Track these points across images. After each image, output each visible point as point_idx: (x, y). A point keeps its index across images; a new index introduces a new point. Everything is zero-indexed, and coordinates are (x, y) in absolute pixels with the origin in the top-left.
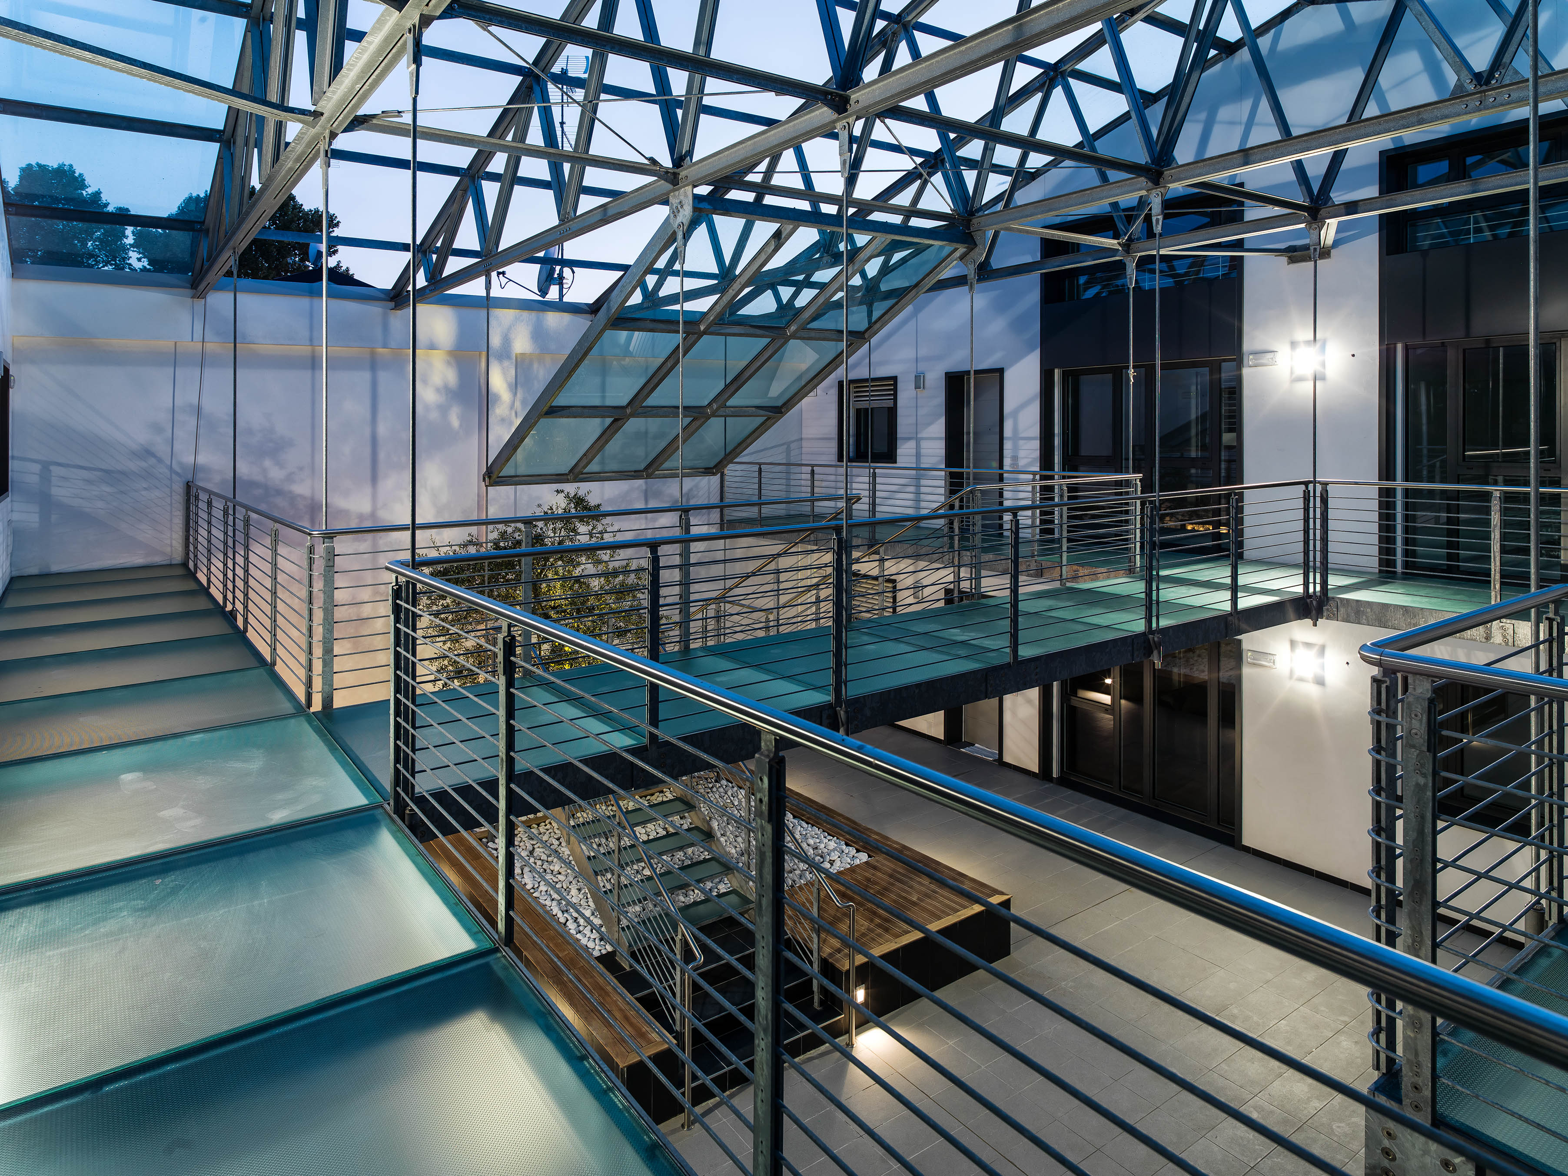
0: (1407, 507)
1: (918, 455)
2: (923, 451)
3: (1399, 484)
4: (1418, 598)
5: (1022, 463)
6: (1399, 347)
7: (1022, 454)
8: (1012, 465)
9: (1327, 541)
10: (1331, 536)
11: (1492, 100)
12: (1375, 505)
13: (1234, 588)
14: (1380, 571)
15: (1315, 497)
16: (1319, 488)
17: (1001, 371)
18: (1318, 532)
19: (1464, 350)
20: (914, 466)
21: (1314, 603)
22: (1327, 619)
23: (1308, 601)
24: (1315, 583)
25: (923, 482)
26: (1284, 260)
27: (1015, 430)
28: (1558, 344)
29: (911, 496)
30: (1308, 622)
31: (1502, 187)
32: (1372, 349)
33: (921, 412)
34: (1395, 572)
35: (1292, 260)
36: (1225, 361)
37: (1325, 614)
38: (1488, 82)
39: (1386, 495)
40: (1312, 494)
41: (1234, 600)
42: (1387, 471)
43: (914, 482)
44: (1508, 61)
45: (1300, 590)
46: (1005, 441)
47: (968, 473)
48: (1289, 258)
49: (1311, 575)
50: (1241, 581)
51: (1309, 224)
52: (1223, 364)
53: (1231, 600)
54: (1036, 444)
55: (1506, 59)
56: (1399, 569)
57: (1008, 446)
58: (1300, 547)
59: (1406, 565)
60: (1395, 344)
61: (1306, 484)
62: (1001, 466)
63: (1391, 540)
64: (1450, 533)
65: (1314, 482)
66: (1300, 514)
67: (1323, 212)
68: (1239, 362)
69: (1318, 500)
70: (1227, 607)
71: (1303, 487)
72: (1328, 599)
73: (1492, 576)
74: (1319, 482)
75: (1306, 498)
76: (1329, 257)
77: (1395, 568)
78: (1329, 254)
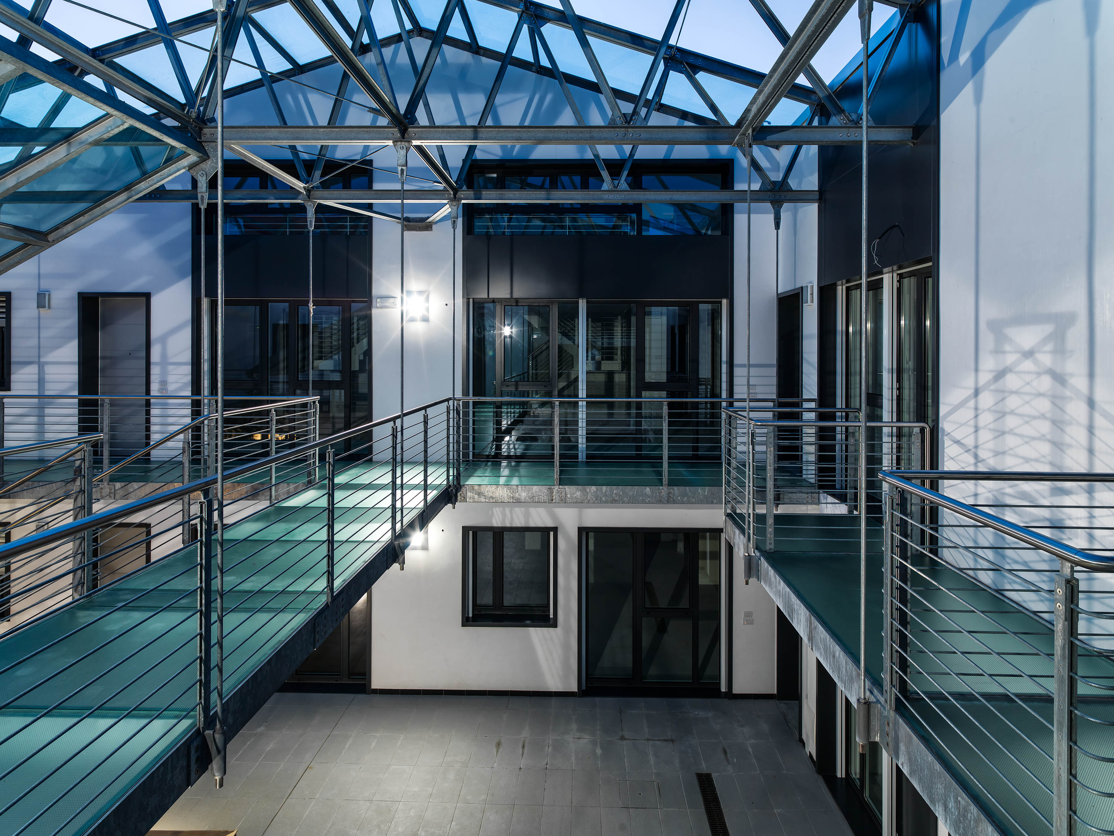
0: (474, 414)
1: (41, 381)
2: (47, 377)
5: (172, 388)
6: (471, 300)
7: (171, 379)
8: (160, 390)
13: (426, 488)
14: (463, 461)
15: (453, 410)
17: (147, 296)
19: (505, 306)
20: (36, 393)
21: (453, 491)
22: (461, 501)
23: (449, 490)
24: (453, 475)
25: (47, 411)
27: (164, 355)
28: (551, 307)
29: (32, 427)
30: (450, 505)
32: (458, 301)
33: (44, 334)
34: (469, 461)
35: (407, 228)
36: (354, 302)
37: (459, 498)
39: (465, 407)
41: (426, 497)
43: (35, 411)
45: (446, 482)
46: (152, 367)
47: (103, 400)
48: (405, 226)
51: (451, 201)
52: (353, 305)
53: (424, 499)
54: (188, 369)
56: (471, 458)
57: (155, 371)
58: (446, 450)
60: (469, 299)
61: (448, 401)
62: (148, 392)
65: (453, 399)
66: (446, 424)
68: (370, 304)
69: (455, 412)
71: (446, 403)
72: (461, 486)
74: (455, 399)
75: (448, 411)
76: (431, 230)
77: (469, 458)
78: (431, 227)
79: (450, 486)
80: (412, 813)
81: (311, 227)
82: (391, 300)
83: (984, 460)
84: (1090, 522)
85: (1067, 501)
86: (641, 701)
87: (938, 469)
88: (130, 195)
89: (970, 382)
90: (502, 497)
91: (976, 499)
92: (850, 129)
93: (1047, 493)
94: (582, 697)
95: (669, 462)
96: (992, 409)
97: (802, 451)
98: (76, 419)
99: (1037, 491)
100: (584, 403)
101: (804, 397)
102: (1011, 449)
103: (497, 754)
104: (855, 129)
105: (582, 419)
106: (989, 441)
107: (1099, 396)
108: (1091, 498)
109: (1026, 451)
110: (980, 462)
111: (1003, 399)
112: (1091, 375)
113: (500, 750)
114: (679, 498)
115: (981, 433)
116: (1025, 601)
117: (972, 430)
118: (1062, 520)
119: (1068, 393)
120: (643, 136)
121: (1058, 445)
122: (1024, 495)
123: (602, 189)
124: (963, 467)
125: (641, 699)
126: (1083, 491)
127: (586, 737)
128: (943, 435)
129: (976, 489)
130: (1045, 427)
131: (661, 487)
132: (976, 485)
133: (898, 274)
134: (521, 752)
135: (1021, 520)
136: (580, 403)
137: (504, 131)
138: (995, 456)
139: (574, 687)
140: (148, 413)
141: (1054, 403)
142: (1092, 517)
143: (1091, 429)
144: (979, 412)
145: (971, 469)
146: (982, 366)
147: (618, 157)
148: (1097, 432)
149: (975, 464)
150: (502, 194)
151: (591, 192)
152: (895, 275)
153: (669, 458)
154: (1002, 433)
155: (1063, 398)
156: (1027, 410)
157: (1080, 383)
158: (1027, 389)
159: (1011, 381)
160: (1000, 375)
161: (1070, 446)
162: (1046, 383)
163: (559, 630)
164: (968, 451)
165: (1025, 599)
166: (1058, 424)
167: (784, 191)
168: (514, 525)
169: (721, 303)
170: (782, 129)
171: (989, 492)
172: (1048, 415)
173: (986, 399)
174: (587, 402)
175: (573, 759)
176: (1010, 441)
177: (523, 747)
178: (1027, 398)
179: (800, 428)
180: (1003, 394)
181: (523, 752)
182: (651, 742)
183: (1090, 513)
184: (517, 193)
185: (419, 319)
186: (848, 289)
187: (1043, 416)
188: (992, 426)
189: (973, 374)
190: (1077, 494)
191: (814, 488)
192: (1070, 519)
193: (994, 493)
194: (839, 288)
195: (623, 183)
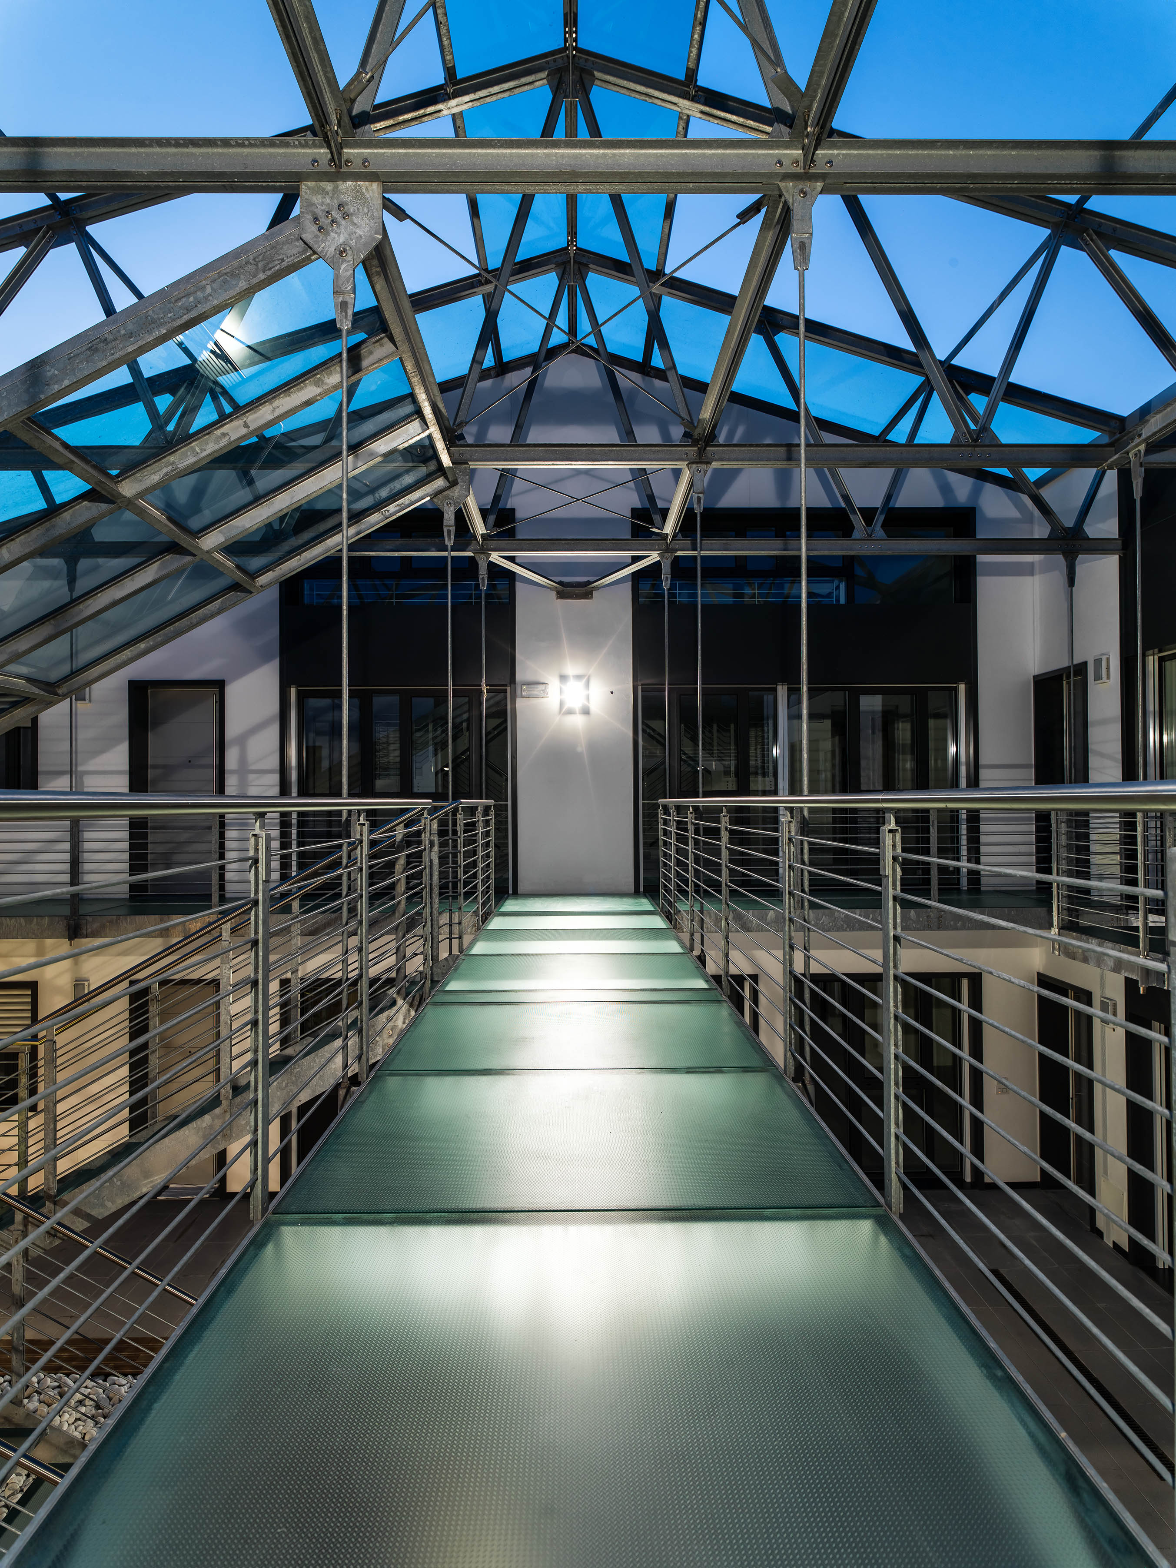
6: (640, 688)
17: (219, 686)
19: (680, 695)
26: (554, 593)
27: (243, 760)
32: (627, 688)
33: (80, 735)
35: (560, 595)
46: (227, 776)
48: (558, 592)
54: (274, 779)
57: (231, 781)
60: (638, 685)
67: (673, 544)
68: (513, 692)
76: (592, 598)
78: (592, 594)
81: (483, 586)
82: (541, 687)
88: (358, 529)
98: (126, 845)
114: (952, 923)
123: (853, 537)
140: (222, 835)
147: (828, 505)
167: (1078, 540)
169: (956, 689)
185: (577, 711)
186: (1161, 660)
194: (1150, 659)
195: (878, 530)
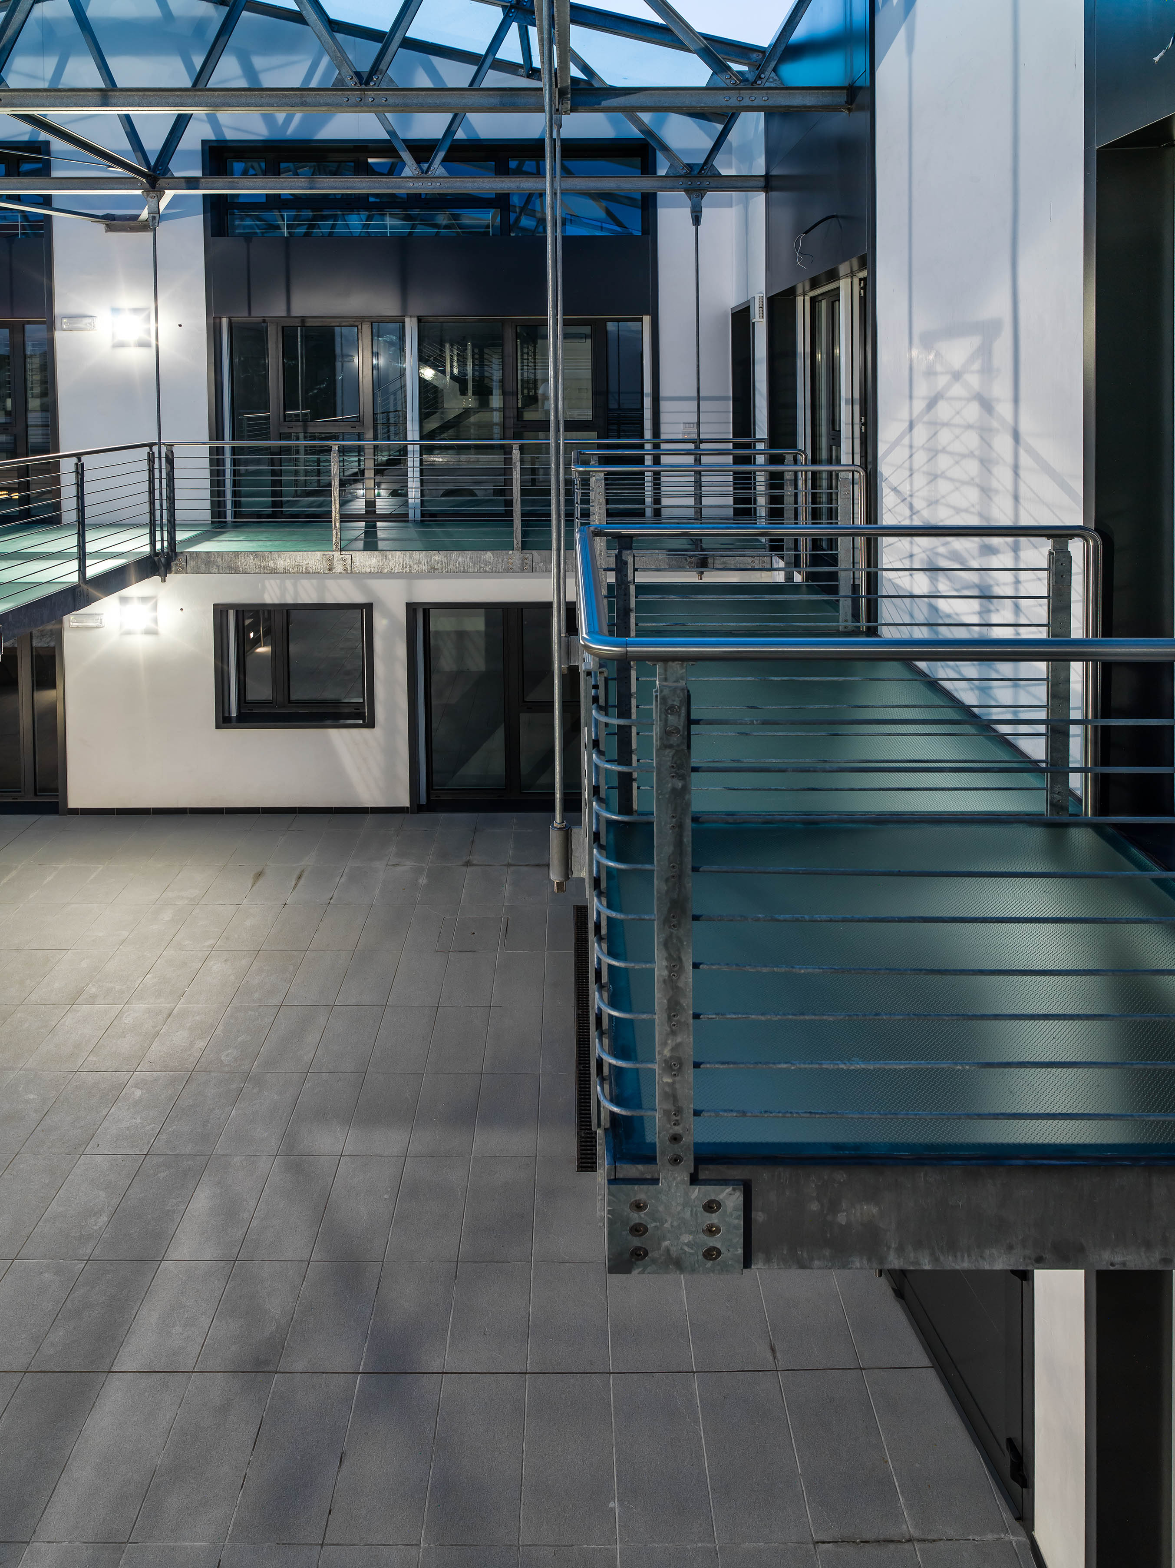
0: (234, 463)
3: (228, 443)
4: (261, 543)
6: (225, 321)
9: (174, 499)
10: (178, 494)
11: (371, 100)
12: (206, 463)
13: (82, 557)
14: (212, 522)
15: (160, 458)
16: (164, 449)
18: (164, 492)
19: (283, 327)
21: (163, 560)
22: (176, 573)
23: (156, 559)
24: (162, 540)
26: (101, 227)
28: (360, 327)
30: (157, 579)
31: (336, 188)
32: (200, 321)
34: (225, 522)
35: (110, 228)
36: (29, 323)
37: (173, 569)
38: (367, 83)
39: (216, 453)
40: (156, 455)
41: (82, 569)
42: (217, 432)
44: (385, 69)
45: (147, 549)
48: (107, 225)
49: (158, 534)
50: (90, 548)
51: (147, 191)
52: (27, 327)
53: (79, 570)
55: (383, 66)
56: (229, 518)
58: (146, 508)
59: (235, 515)
60: (220, 318)
61: (151, 445)
63: (221, 494)
64: (274, 483)
65: (160, 444)
66: (145, 476)
67: (161, 182)
68: (51, 325)
69: (164, 461)
70: (74, 578)
71: (147, 449)
72: (176, 554)
73: (333, 516)
74: (164, 444)
75: (151, 459)
77: (225, 518)
79: (157, 554)
80: (84, 964)
82: (87, 320)
83: (918, 512)
84: (1017, 589)
85: (995, 562)
86: (513, 817)
87: (876, 524)
89: (905, 415)
90: (247, 567)
91: (912, 562)
92: (741, 92)
93: (976, 552)
94: (417, 813)
95: (522, 521)
96: (926, 446)
97: (755, 504)
99: (966, 550)
100: (417, 448)
101: (757, 437)
102: (943, 497)
103: (252, 886)
104: (750, 92)
105: (414, 467)
106: (923, 487)
107: (1025, 427)
108: (1017, 558)
109: (956, 499)
110: (914, 514)
111: (935, 434)
112: (1016, 400)
113: (257, 885)
114: (541, 565)
115: (915, 476)
116: (956, 690)
117: (908, 473)
118: (990, 586)
119: (995, 424)
120: (391, 101)
121: (986, 491)
122: (955, 555)
123: (402, 175)
124: (900, 520)
125: (515, 814)
126: (1009, 549)
127: (408, 863)
128: (881, 481)
129: (911, 548)
130: (972, 467)
131: (511, 552)
132: (911, 543)
133: (860, 280)
134: (293, 883)
135: (953, 588)
136: (410, 448)
137: (154, 95)
138: (929, 506)
139: (404, 800)
141: (982, 438)
142: (1017, 582)
143: (1016, 469)
144: (914, 450)
145: (907, 523)
146: (916, 393)
148: (1022, 473)
149: (911, 517)
150: (233, 182)
151: (384, 180)
152: (856, 281)
153: (523, 515)
154: (934, 477)
155: (990, 430)
156: (957, 447)
157: (1004, 409)
158: (957, 420)
159: (943, 410)
160: (932, 403)
161: (997, 491)
162: (973, 412)
163: (377, 731)
164: (904, 500)
165: (957, 688)
166: (986, 463)
167: (706, 177)
168: (300, 602)
169: (641, 320)
170: (627, 92)
171: (924, 552)
172: (977, 453)
173: (921, 434)
174: (421, 446)
175: (377, 891)
176: (943, 486)
177: (299, 877)
178: (957, 431)
179: (752, 475)
180: (936, 426)
181: (296, 884)
182: (512, 868)
183: (1016, 577)
184: (259, 181)
186: (813, 300)
187: (971, 455)
188: (925, 469)
189: (907, 401)
190: (1004, 553)
191: (764, 550)
192: (998, 585)
193: (928, 553)
194: (800, 300)
195: (437, 167)
